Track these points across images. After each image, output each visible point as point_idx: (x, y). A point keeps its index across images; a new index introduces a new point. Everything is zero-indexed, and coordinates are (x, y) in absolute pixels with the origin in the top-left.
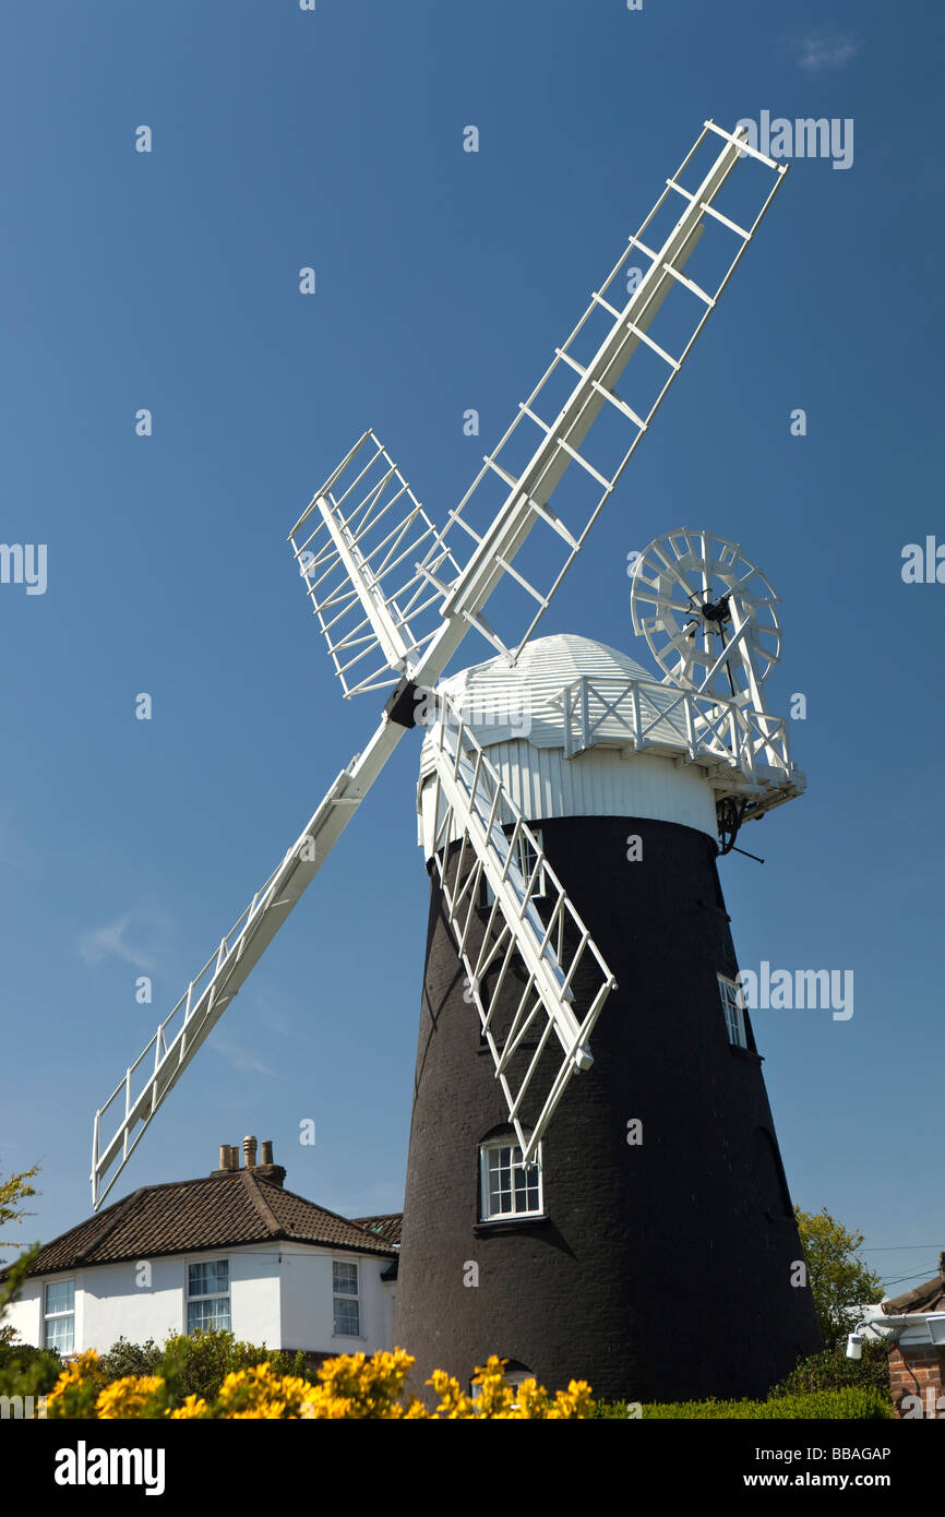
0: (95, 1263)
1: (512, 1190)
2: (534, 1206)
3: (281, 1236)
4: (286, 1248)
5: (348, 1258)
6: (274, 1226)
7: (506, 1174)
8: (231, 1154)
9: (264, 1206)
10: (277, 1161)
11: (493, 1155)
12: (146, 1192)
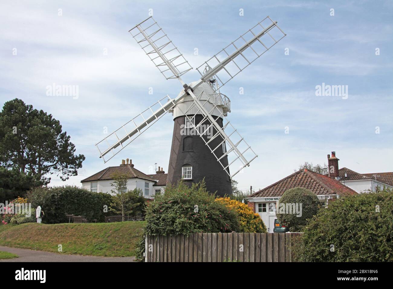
0: (101, 180)
1: (187, 175)
2: (190, 177)
3: (136, 178)
4: (137, 180)
5: (147, 182)
6: (136, 176)
7: (186, 172)
8: (124, 161)
9: (133, 172)
10: (132, 163)
11: (184, 169)
12: (110, 168)
